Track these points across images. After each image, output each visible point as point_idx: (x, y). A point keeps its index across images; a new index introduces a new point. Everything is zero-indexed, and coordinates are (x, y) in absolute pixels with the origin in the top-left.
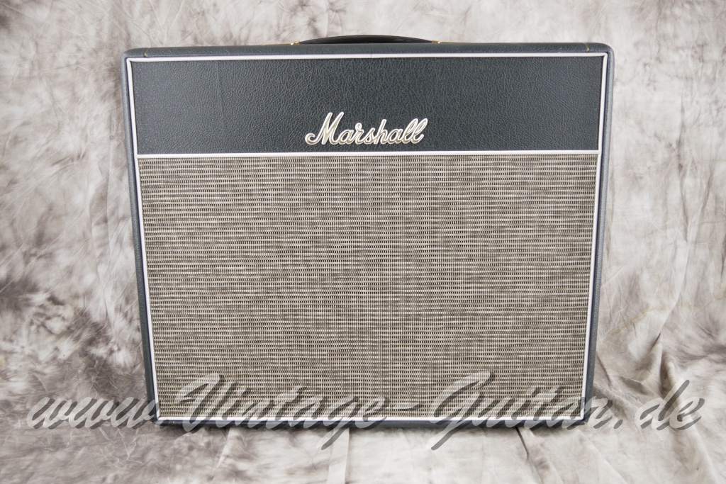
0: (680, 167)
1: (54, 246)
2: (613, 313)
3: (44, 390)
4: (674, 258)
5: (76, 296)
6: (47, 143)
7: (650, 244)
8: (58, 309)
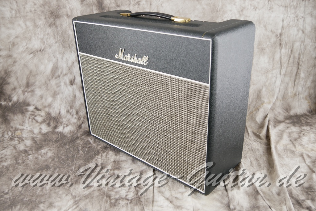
0: (280, 44)
1: (34, 87)
2: (251, 104)
3: (38, 145)
4: (275, 82)
5: (45, 107)
6: (27, 45)
7: (266, 76)
8: (39, 112)
